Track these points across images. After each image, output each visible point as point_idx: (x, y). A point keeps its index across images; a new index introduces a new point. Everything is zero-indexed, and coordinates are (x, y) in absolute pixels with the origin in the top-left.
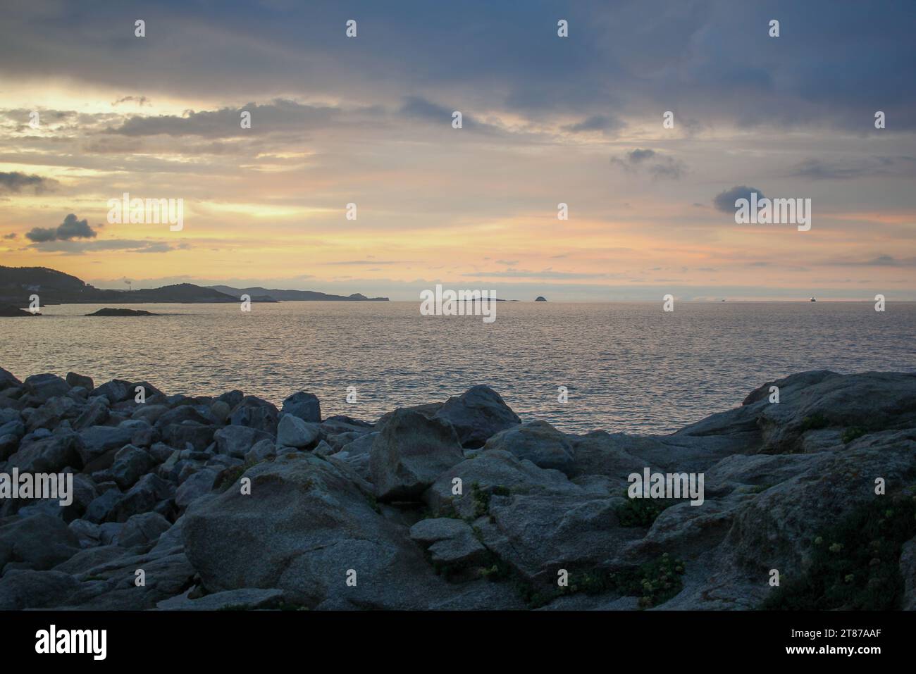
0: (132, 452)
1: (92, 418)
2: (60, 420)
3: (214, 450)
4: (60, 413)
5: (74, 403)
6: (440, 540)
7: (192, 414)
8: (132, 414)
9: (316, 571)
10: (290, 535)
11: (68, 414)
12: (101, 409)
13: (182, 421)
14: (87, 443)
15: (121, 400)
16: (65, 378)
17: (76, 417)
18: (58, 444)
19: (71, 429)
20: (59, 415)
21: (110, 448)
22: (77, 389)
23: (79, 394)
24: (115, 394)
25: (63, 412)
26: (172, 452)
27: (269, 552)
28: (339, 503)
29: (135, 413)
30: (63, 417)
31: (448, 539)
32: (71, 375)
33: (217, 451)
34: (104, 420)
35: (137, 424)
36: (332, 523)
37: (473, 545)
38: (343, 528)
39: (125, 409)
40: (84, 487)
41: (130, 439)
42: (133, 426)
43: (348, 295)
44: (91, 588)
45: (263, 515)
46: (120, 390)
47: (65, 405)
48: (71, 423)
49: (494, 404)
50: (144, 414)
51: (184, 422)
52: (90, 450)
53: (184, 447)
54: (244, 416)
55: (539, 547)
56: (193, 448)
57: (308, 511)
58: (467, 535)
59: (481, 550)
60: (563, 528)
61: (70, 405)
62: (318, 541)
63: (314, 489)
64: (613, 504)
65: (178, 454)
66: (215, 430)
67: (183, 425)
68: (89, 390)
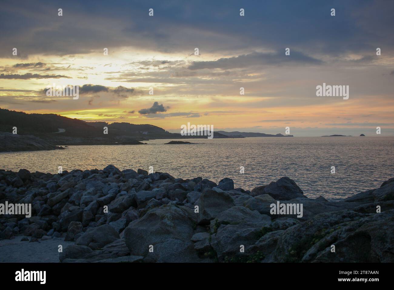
0: (154, 201)
1: (143, 187)
2: (132, 188)
3: (186, 201)
4: (131, 185)
5: (137, 181)
6: (198, 241)
7: (180, 187)
8: (159, 186)
9: (158, 251)
10: (154, 236)
11: (135, 186)
12: (147, 184)
13: (176, 189)
14: (139, 197)
15: (157, 180)
16: (137, 171)
17: (137, 187)
18: (129, 197)
19: (135, 192)
20: (131, 186)
21: (147, 199)
22: (140, 175)
23: (141, 178)
24: (155, 177)
25: (133, 185)
26: (170, 202)
27: (147, 242)
28: (173, 225)
29: (160, 185)
30: (133, 187)
31: (200, 241)
32: (139, 170)
33: (187, 202)
34: (148, 188)
35: (159, 190)
36: (168, 233)
37: (207, 244)
38: (172, 235)
39: (157, 184)
40: (134, 215)
41: (155, 196)
42: (157, 191)
43: (275, 134)
44: (95, 253)
45: (147, 228)
46: (157, 176)
47: (134, 182)
48: (136, 189)
49: (290, 185)
50: (163, 186)
51: (176, 190)
52: (140, 200)
53: (175, 200)
54: (199, 188)
55: (225, 245)
56: (178, 200)
57: (161, 227)
58: (207, 239)
59: (208, 246)
60: (233, 239)
61: (136, 182)
62: (163, 239)
63: (165, 219)
64: (255, 230)
65: (171, 203)
66: (188, 193)
67: (176, 191)
68: (145, 176)
